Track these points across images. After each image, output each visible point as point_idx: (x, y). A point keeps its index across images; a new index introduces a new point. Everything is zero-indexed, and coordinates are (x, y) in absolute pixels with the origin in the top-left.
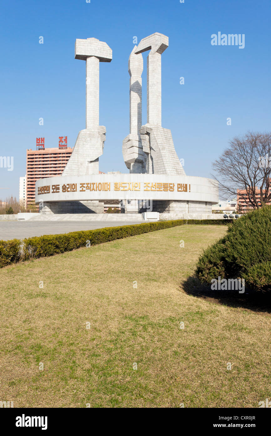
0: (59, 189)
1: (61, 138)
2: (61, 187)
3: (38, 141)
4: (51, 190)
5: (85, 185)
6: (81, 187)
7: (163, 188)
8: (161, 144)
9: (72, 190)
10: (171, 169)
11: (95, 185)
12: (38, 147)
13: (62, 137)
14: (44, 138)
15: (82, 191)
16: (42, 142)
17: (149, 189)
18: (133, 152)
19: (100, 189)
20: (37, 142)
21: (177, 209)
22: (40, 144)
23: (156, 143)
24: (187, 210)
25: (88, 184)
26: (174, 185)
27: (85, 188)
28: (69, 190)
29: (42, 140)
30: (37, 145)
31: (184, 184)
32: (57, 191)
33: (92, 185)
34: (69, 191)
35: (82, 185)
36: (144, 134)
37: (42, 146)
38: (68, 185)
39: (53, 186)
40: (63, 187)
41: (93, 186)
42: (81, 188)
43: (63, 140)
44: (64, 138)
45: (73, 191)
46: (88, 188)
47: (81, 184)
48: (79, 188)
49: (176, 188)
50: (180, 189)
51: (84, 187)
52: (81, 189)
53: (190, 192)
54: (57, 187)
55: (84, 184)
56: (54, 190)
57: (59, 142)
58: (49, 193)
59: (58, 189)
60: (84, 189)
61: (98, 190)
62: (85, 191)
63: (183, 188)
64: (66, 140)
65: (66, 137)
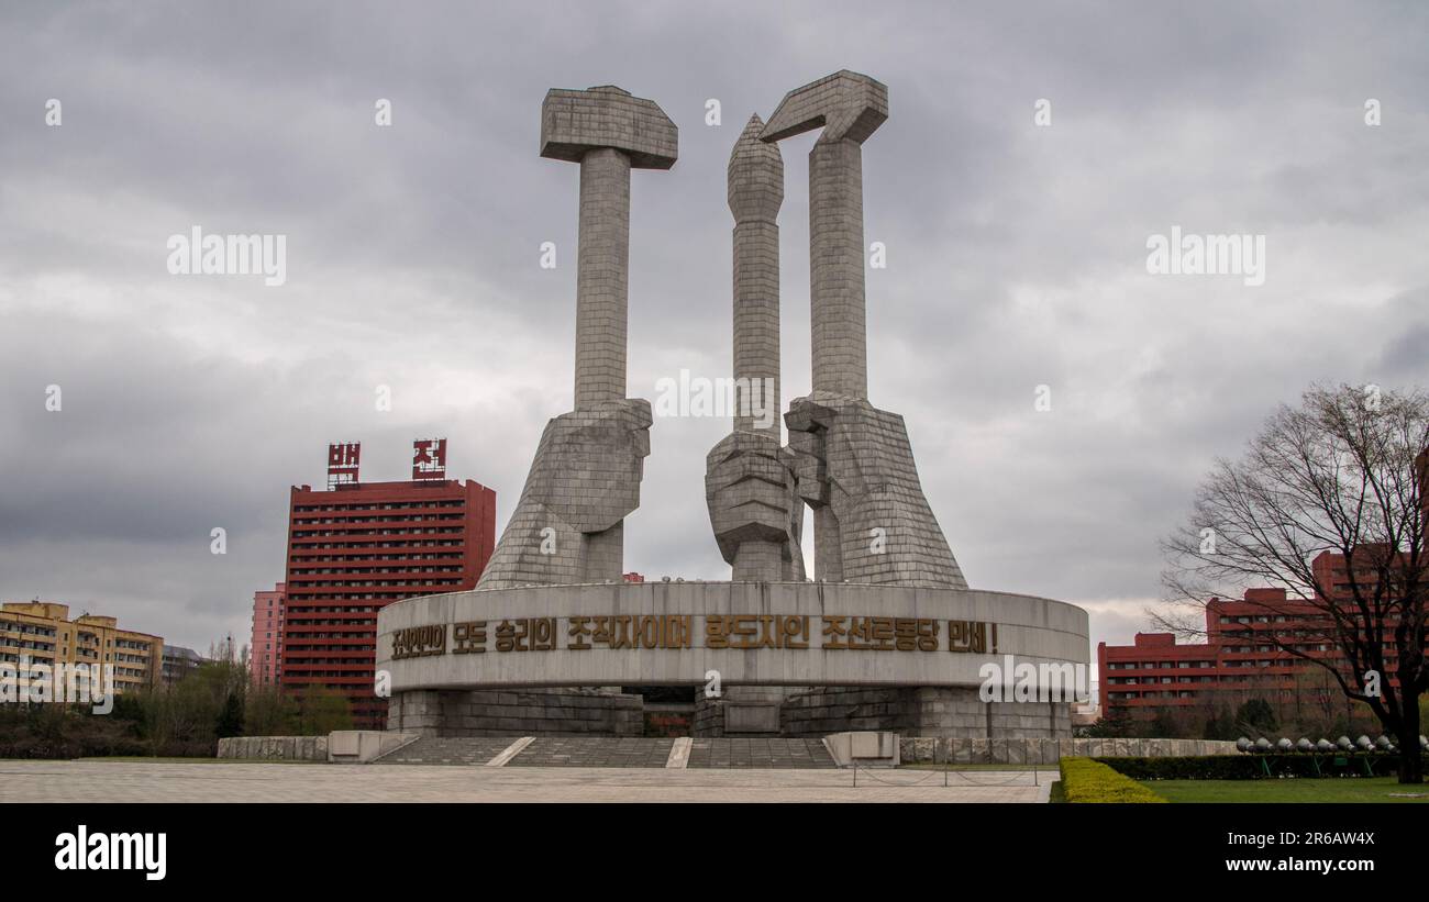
0: (485, 640)
1: (421, 446)
2: (491, 630)
3: (336, 457)
4: (451, 644)
5: (591, 627)
6: (572, 633)
7: (895, 639)
8: (870, 471)
9: (537, 643)
10: (913, 566)
11: (630, 627)
12: (334, 477)
13: (428, 444)
14: (358, 446)
15: (579, 647)
16: (348, 462)
17: (843, 640)
18: (749, 499)
19: (650, 639)
20: (332, 461)
21: (946, 722)
22: (341, 467)
23: (851, 465)
24: (985, 725)
25: (600, 620)
26: (936, 628)
27: (591, 637)
28: (526, 642)
29: (350, 454)
30: (331, 471)
31: (971, 623)
32: (477, 645)
33: (618, 627)
34: (525, 649)
35: (578, 624)
36: (802, 431)
37: (351, 476)
38: (520, 622)
39: (457, 627)
40: (499, 630)
41: (624, 631)
42: (576, 637)
43: (430, 454)
44: (435, 446)
45: (541, 649)
46: (602, 637)
47: (572, 620)
48: (563, 638)
49: (943, 638)
50: (958, 644)
51: (588, 633)
52: (573, 640)
53: (995, 652)
54: (477, 630)
55: (588, 620)
56: (462, 645)
57: (416, 460)
58: (443, 653)
59: (483, 638)
60: (587, 640)
61: (641, 645)
62: (588, 647)
63: (969, 636)
64: (441, 454)
65: (443, 443)
